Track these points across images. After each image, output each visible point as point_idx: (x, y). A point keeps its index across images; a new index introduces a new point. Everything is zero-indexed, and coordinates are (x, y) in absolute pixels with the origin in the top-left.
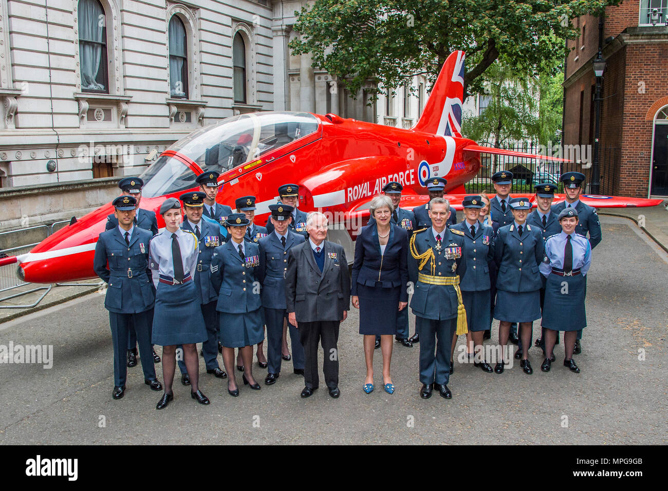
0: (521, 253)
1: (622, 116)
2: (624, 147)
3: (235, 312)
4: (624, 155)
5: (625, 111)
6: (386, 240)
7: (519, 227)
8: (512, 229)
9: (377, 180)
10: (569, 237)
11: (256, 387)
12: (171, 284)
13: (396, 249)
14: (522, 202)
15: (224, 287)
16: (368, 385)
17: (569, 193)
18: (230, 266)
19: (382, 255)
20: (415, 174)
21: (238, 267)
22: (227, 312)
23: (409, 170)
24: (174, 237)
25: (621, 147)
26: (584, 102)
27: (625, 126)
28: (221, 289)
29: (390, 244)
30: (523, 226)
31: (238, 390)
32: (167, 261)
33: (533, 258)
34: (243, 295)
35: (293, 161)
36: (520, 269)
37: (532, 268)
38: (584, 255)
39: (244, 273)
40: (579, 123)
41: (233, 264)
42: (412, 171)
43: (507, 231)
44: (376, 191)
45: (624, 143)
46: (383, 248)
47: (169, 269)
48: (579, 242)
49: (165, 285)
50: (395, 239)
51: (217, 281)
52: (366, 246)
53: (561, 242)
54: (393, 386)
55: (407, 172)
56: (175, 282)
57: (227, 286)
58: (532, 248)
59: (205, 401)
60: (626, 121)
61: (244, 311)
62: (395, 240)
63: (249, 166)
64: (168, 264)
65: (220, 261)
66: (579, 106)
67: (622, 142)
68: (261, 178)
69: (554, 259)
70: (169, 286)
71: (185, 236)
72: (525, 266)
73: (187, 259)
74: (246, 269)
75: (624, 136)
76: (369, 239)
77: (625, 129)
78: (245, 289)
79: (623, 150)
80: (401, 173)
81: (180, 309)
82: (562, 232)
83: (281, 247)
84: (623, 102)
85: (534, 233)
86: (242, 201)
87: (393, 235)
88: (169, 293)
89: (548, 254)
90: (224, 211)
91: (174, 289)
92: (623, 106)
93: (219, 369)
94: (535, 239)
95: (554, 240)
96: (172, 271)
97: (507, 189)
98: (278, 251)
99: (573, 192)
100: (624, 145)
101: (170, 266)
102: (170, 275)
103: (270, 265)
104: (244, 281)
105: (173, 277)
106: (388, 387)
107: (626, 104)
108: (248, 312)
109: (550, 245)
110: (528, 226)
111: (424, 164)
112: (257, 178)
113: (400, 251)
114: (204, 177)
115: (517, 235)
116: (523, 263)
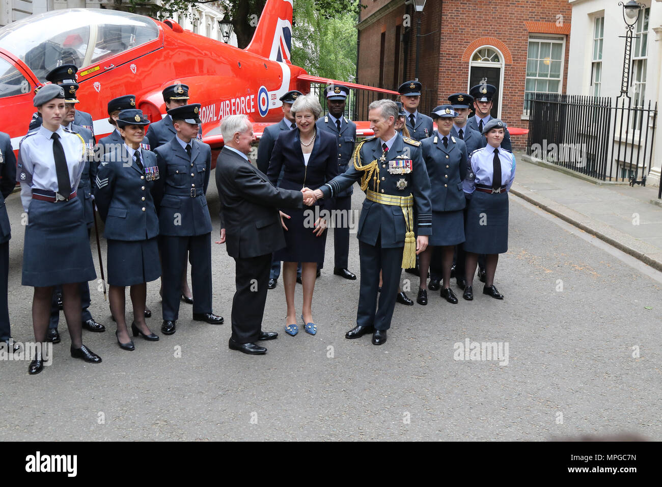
0: (447, 166)
1: (439, 56)
2: (440, 89)
3: (131, 239)
4: (441, 97)
5: (442, 51)
6: (311, 147)
7: (443, 139)
8: (436, 140)
9: (222, 103)
10: (496, 152)
11: (153, 339)
12: (52, 201)
13: (324, 158)
14: (447, 109)
15: (116, 206)
16: (291, 326)
17: (481, 107)
18: (126, 179)
19: (306, 163)
20: (255, 100)
21: (136, 180)
22: (121, 239)
23: (250, 95)
24: (55, 138)
25: (438, 89)
26: (386, 45)
27: (441, 67)
28: (110, 210)
29: (315, 152)
30: (448, 137)
31: (132, 342)
32: (48, 168)
33: (458, 173)
34: (143, 215)
35: (133, 72)
36: (446, 185)
37: (458, 185)
38: (511, 170)
39: (143, 188)
40: (379, 67)
41: (130, 176)
42: (252, 97)
43: (430, 143)
44: (221, 116)
45: (441, 84)
46: (307, 157)
47: (50, 181)
48: (505, 156)
49: (42, 203)
50: (321, 145)
51: (105, 198)
52: (285, 154)
53: (488, 156)
54: (315, 326)
55: (248, 97)
56: (60, 197)
57: (121, 206)
58: (458, 162)
59: (92, 359)
60: (443, 62)
61: (143, 238)
62: (320, 148)
63: (86, 73)
64: (48, 174)
65: (111, 171)
66: (379, 49)
67: (438, 84)
68: (99, 89)
69: (483, 175)
70: (50, 204)
71: (68, 137)
72: (451, 181)
73: (75, 167)
74: (146, 182)
75: (441, 77)
76: (290, 146)
77: (441, 69)
78: (144, 209)
79: (439, 92)
80: (243, 98)
81: (64, 235)
82: (488, 145)
83: (187, 158)
84: (440, 41)
85: (459, 145)
86: (124, 100)
87: (319, 142)
88: (49, 213)
89: (474, 169)
90: (84, 119)
91: (56, 208)
92: (439, 46)
93: (93, 320)
94: (461, 152)
95: (481, 154)
96: (54, 183)
97: (416, 101)
98: (183, 162)
99: (486, 106)
100: (440, 87)
101: (52, 176)
102: (52, 189)
103: (174, 180)
104: (143, 198)
105: (57, 190)
106: (310, 327)
107: (443, 44)
108: (149, 238)
109: (478, 159)
110: (453, 138)
111: (263, 90)
112: (95, 88)
113: (328, 160)
114: (60, 72)
115: (442, 147)
116: (450, 178)
